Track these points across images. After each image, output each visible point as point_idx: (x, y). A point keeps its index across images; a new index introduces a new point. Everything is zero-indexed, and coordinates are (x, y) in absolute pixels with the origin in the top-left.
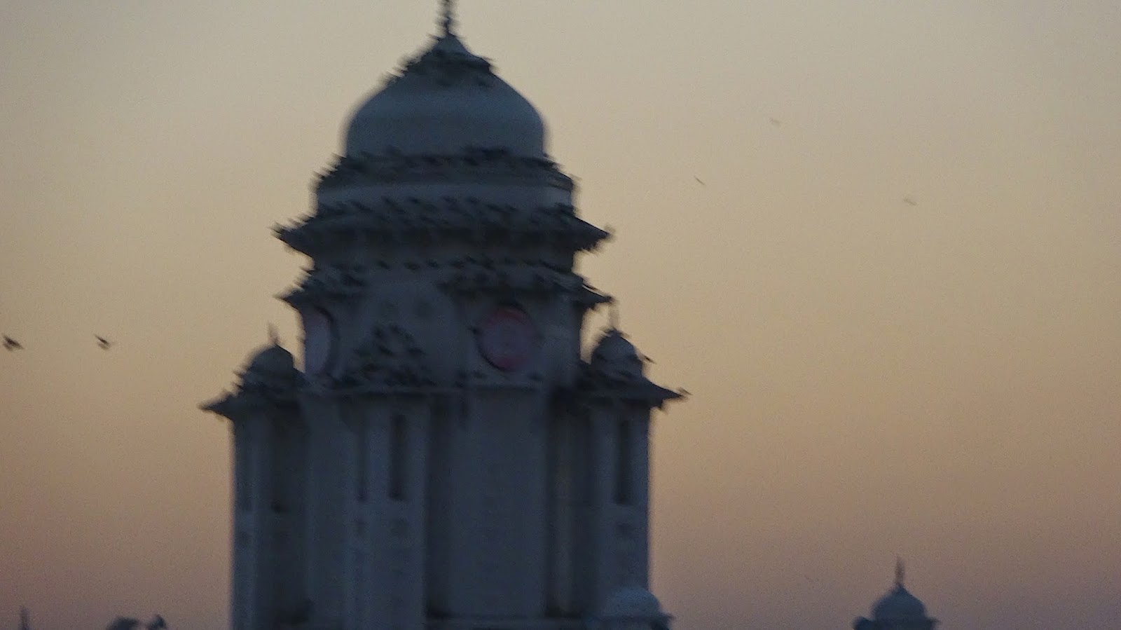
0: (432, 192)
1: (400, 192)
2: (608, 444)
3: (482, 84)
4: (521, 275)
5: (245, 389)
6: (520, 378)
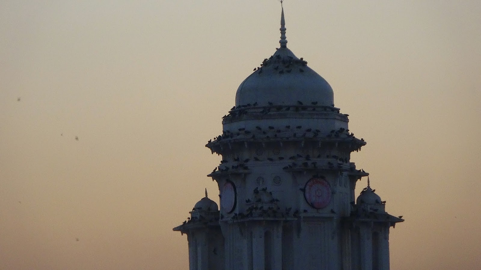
0: (280, 123)
1: (265, 124)
2: (368, 245)
3: (301, 71)
4: (322, 163)
5: (193, 220)
6: (325, 212)
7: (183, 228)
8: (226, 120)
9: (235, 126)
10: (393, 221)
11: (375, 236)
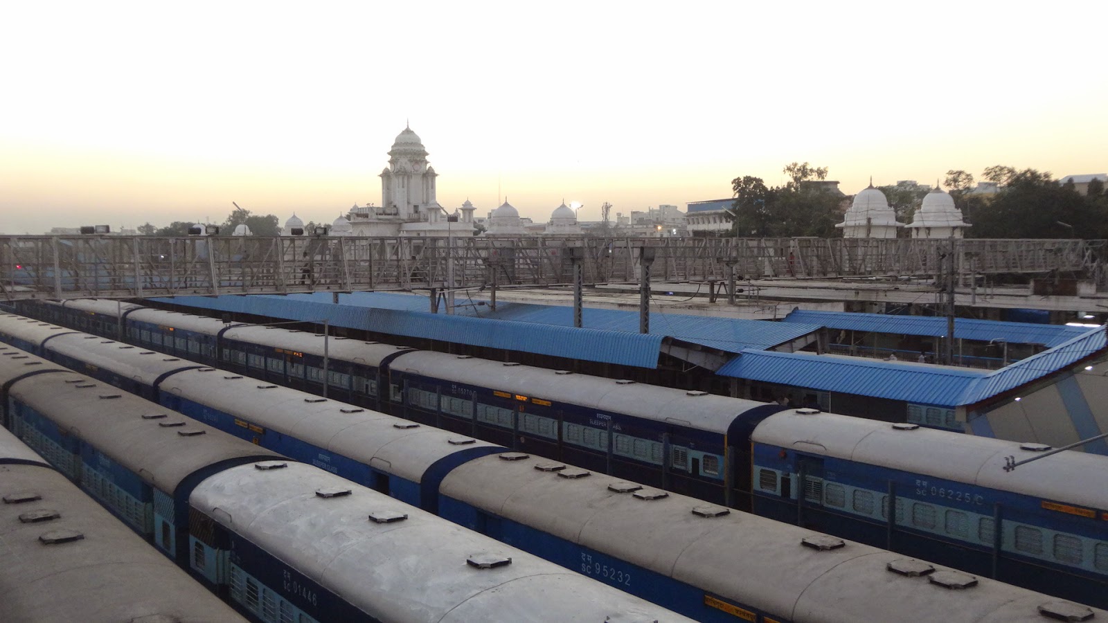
0: (407, 148)
2: (430, 182)
5: (383, 173)
6: (419, 172)
7: (380, 176)
8: (392, 147)
9: (395, 148)
10: (437, 175)
11: (432, 179)
